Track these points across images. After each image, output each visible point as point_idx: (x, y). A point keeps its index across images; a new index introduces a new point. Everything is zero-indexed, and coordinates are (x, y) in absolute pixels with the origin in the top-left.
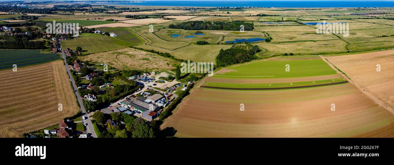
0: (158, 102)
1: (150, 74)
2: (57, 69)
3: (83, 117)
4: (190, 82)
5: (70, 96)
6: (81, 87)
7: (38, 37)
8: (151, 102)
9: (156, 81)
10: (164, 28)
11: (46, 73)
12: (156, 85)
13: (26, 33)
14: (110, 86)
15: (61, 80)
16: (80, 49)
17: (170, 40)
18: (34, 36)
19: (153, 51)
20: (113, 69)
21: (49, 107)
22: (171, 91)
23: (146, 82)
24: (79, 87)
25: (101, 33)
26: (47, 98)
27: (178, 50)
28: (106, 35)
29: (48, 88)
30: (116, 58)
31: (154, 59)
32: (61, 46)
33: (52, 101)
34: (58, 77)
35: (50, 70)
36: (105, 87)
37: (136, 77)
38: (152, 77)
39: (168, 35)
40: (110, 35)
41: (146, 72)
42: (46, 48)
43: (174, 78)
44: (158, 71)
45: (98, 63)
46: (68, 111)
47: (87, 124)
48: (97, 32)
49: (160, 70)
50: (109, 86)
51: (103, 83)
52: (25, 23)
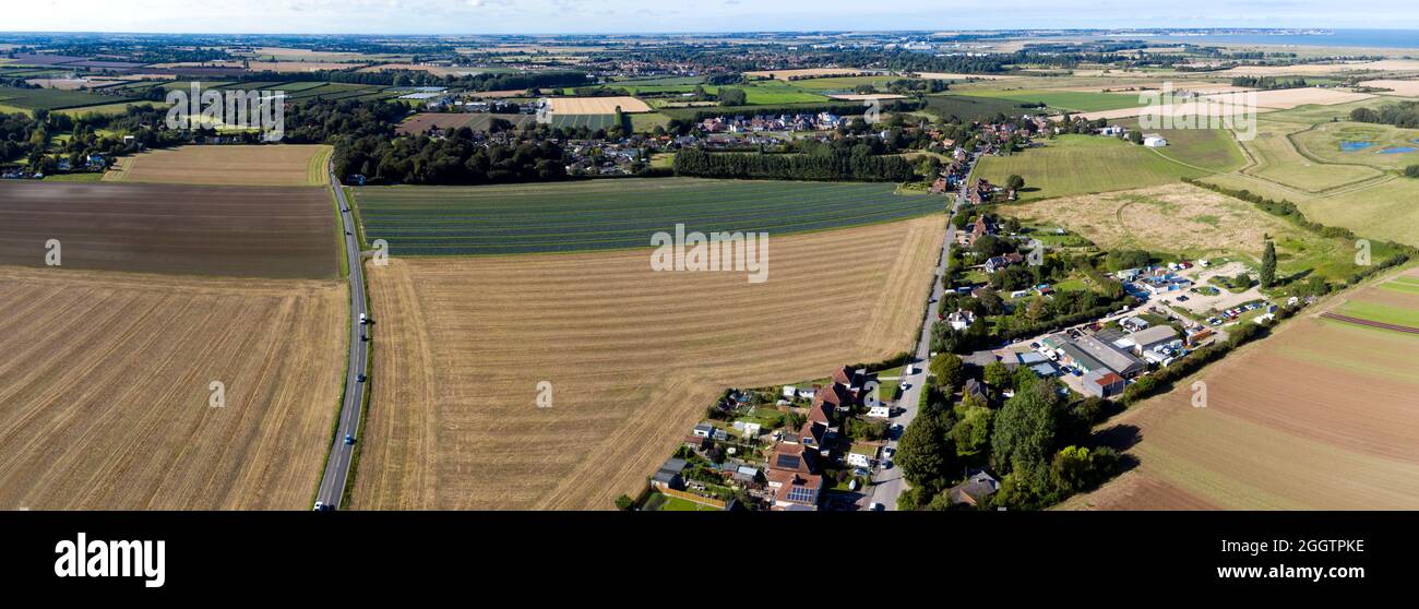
0: (1156, 349)
1: (1191, 266)
2: (917, 241)
3: (909, 369)
4: (1295, 298)
5: (910, 313)
6: (956, 290)
7: (912, 145)
8: (1133, 347)
9: (1194, 287)
10: (1335, 120)
11: (876, 252)
12: (1187, 299)
13: (883, 134)
14: (1044, 294)
15: (911, 271)
16: (1017, 184)
17: (1325, 160)
18: (902, 142)
19: (1244, 195)
20: (1087, 245)
21: (834, 335)
22: (1220, 321)
23: (1159, 290)
24: (947, 291)
25: (1120, 135)
26: (839, 314)
27: (1331, 193)
28: (1134, 141)
29: (860, 290)
30: (1118, 213)
31: (1235, 219)
32: (968, 175)
33: (849, 322)
34: (909, 261)
35: (895, 242)
36: (1028, 295)
37: (1141, 272)
38: (1191, 275)
39: (1335, 143)
40: (1142, 143)
41: (1179, 257)
42: (919, 178)
43: (1252, 284)
44: (1221, 259)
45: (1054, 226)
46: (880, 351)
47: (909, 387)
48: (1110, 132)
49: (1230, 253)
50: (1040, 294)
51: (1026, 284)
52: (893, 102)
